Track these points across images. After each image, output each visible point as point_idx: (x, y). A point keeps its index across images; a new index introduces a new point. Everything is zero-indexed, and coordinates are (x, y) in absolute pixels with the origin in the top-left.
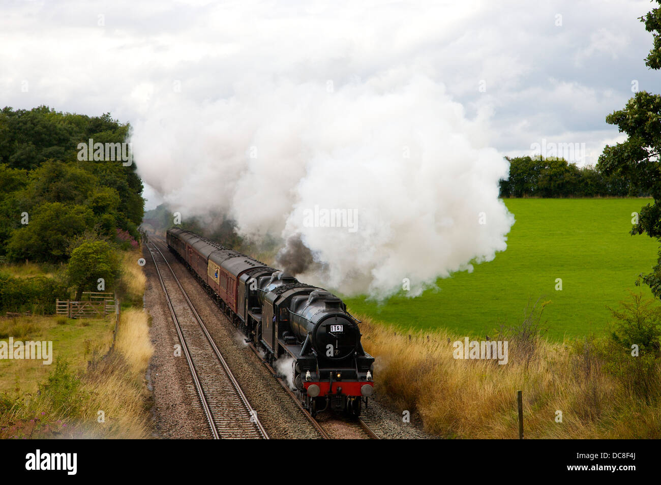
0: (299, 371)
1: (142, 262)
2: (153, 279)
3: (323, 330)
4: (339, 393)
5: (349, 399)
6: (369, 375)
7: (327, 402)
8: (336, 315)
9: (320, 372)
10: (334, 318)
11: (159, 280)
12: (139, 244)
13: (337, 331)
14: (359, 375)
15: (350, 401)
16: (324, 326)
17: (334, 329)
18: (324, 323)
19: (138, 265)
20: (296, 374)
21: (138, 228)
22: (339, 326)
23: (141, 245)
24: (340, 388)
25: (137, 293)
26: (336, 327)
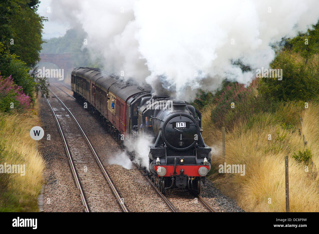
0: (152, 158)
1: (37, 133)
2: (57, 164)
3: (170, 126)
4: (182, 174)
5: (190, 178)
6: (205, 160)
7: (173, 181)
8: (181, 115)
9: (168, 159)
10: (179, 117)
11: (69, 166)
12: (32, 101)
13: (181, 127)
14: (199, 161)
15: (190, 181)
16: (171, 123)
17: (178, 125)
18: (171, 121)
19: (29, 138)
20: (151, 161)
21: (31, 71)
22: (183, 123)
23: (36, 101)
24: (182, 170)
25: (28, 191)
26: (181, 124)
